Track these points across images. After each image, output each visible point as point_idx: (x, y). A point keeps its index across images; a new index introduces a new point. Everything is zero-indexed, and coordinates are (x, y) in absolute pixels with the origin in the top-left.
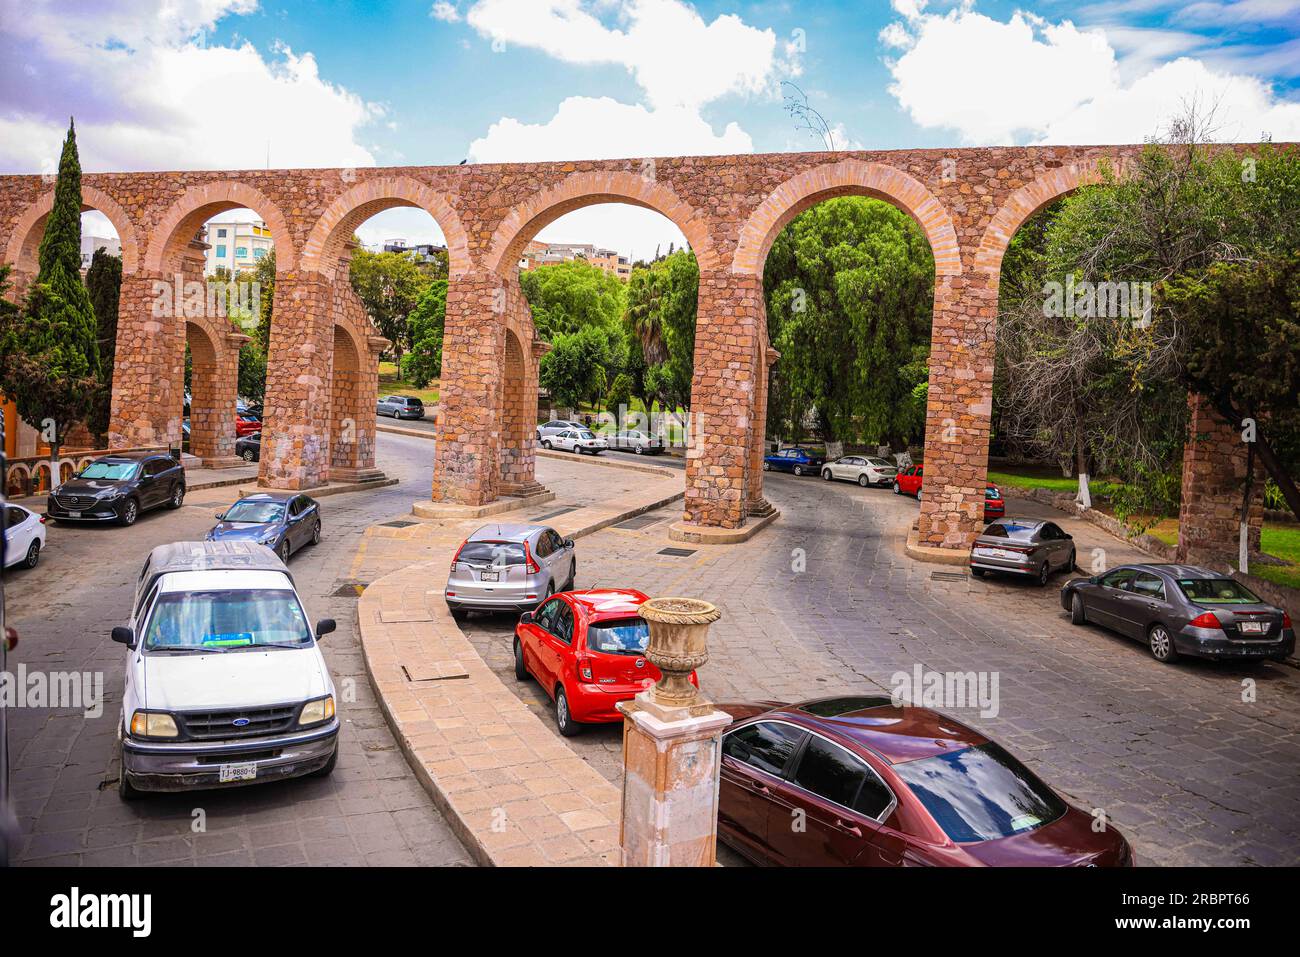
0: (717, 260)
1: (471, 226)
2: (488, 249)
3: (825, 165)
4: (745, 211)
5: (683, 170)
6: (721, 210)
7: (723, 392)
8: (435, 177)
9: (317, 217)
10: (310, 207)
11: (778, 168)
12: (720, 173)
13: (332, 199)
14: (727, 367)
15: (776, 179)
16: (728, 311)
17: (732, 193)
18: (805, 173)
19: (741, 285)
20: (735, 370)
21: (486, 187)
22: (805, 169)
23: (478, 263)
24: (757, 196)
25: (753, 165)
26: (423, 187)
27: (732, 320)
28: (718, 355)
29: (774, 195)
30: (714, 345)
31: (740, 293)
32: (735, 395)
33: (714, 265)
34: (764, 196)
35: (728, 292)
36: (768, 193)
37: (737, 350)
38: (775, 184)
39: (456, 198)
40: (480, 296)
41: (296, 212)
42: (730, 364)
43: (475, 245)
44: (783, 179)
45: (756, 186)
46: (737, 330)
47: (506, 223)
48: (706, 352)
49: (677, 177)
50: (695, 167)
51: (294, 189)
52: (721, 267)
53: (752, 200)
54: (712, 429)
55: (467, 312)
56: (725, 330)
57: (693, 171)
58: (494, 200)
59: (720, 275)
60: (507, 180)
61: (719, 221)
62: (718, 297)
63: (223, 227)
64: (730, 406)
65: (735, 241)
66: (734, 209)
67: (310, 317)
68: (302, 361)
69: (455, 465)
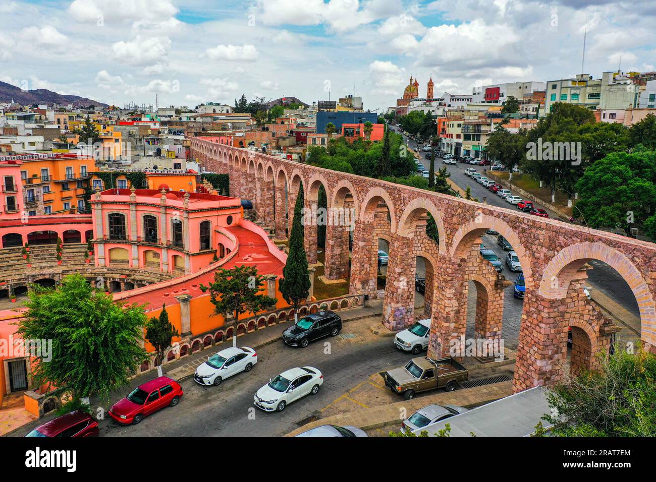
0: (532, 284)
1: (447, 230)
2: (451, 244)
3: (587, 242)
4: (548, 259)
5: (523, 226)
6: (537, 255)
7: (529, 362)
8: (437, 202)
9: (403, 211)
10: (401, 206)
11: (564, 237)
12: (538, 232)
13: (407, 204)
14: (532, 348)
15: (562, 244)
16: (535, 316)
17: (542, 246)
18: (576, 244)
19: (542, 303)
20: (535, 352)
21: (453, 213)
22: (577, 241)
23: (448, 250)
24: (553, 252)
25: (553, 232)
26: (434, 206)
27: (535, 322)
28: (529, 339)
29: (561, 254)
30: (527, 333)
31: (541, 307)
32: (534, 366)
33: (531, 286)
34: (556, 253)
35: (536, 305)
36: (558, 251)
37: (537, 340)
38: (562, 247)
39: (443, 214)
40: (447, 268)
41: (397, 207)
42: (533, 347)
43: (447, 241)
44: (567, 245)
45: (553, 245)
46: (537, 328)
47: (457, 233)
48: (524, 334)
49: (520, 229)
50: (528, 225)
51: (397, 196)
52: (534, 288)
53: (550, 253)
54: (523, 379)
55: (443, 274)
56: (533, 326)
57: (527, 227)
58: (455, 220)
59: (533, 293)
60: (459, 211)
61: (536, 261)
62: (532, 305)
63: (555, 83)
64: (532, 371)
65: (541, 276)
66: (542, 256)
67: (399, 257)
68: (396, 275)
69: (435, 345)
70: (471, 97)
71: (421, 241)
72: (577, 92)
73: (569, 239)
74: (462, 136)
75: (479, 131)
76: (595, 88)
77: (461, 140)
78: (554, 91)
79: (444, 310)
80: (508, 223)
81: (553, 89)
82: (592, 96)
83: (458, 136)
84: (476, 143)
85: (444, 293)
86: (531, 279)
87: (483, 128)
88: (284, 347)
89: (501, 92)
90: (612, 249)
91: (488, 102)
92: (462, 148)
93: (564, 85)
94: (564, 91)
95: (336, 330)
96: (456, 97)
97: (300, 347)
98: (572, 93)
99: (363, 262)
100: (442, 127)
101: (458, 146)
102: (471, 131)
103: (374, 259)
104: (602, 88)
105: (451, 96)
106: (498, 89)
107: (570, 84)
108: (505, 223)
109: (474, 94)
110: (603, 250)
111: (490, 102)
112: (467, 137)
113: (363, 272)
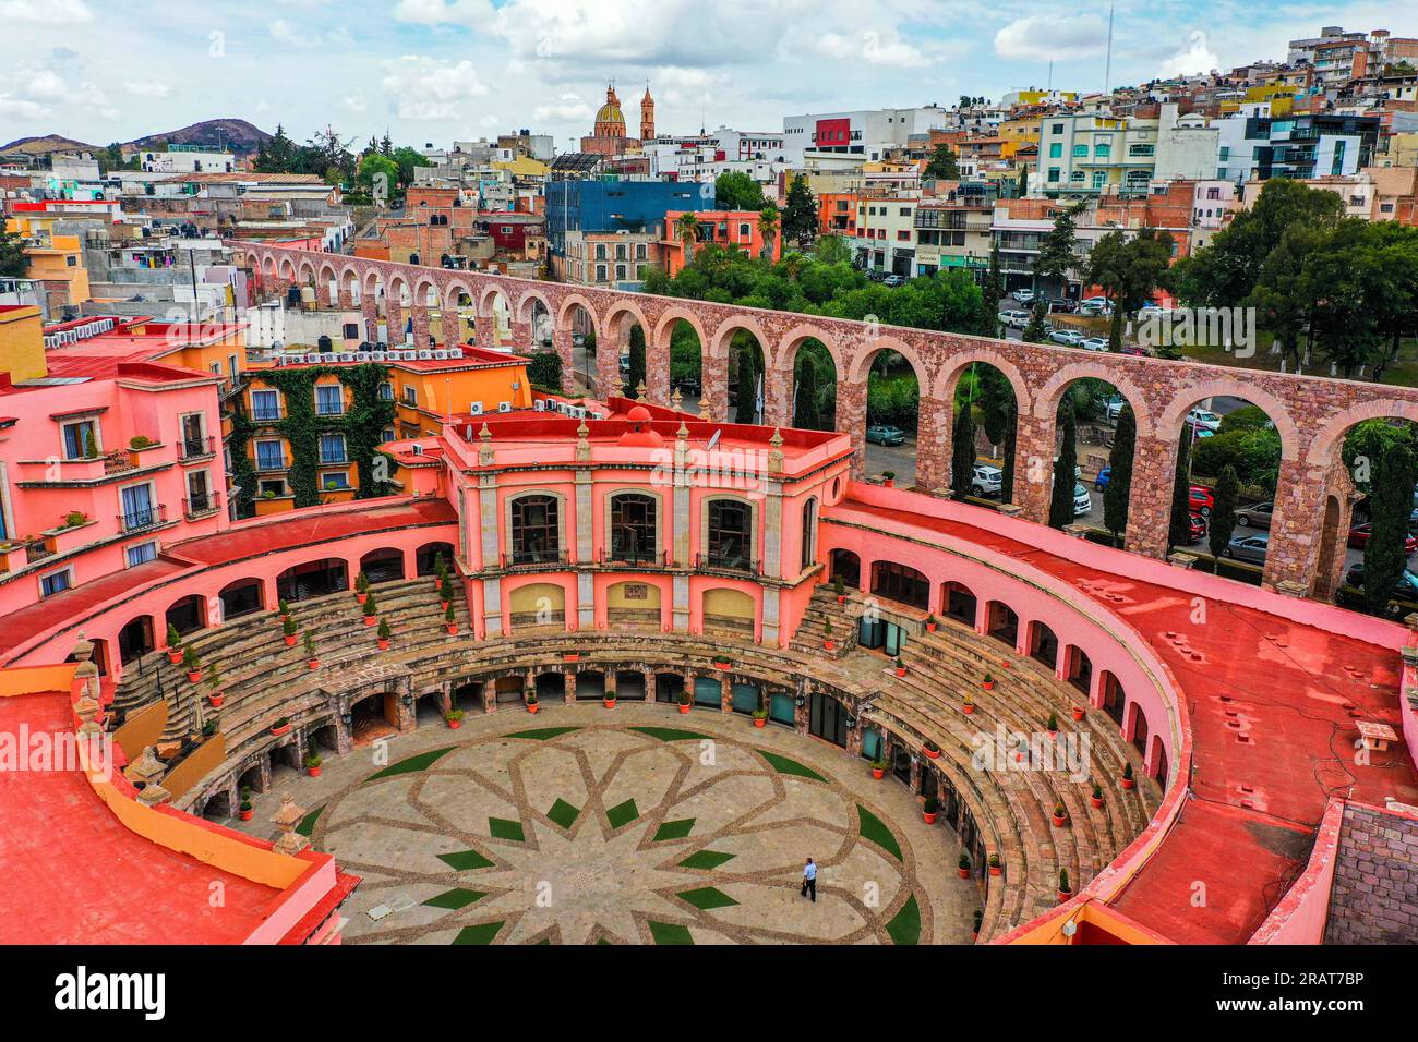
63: (1060, 121)
70: (781, 137)
72: (1107, 140)
74: (914, 236)
75: (961, 224)
76: (1143, 134)
78: (1058, 138)
81: (1054, 132)
82: (1138, 149)
83: (904, 235)
84: (953, 250)
89: (852, 128)
91: (822, 150)
92: (915, 261)
93: (1081, 125)
94: (1080, 139)
96: (749, 137)
98: (1099, 142)
100: (833, 210)
101: (903, 259)
102: (940, 224)
104: (1161, 133)
105: (742, 134)
106: (847, 122)
107: (1090, 123)
109: (788, 131)
111: (829, 150)
112: (926, 237)
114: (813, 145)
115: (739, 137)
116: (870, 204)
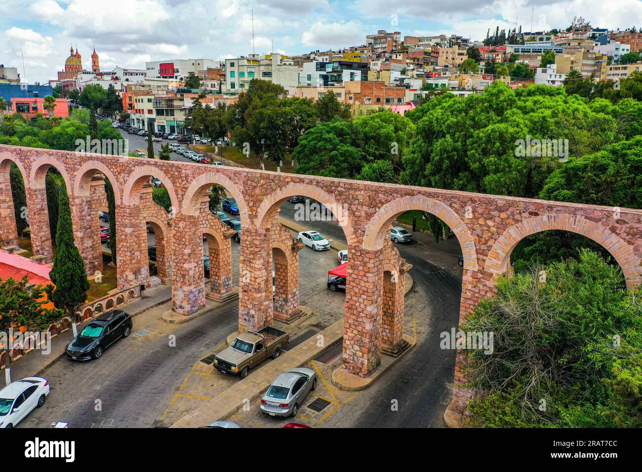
0: (356, 240)
1: (249, 203)
2: (256, 216)
3: (408, 197)
4: (369, 216)
5: (339, 189)
6: (357, 214)
7: (359, 309)
8: (232, 176)
9: (186, 188)
10: (183, 183)
11: (384, 195)
12: (357, 193)
13: (192, 180)
14: (360, 297)
15: (383, 201)
16: (361, 268)
17: (362, 205)
18: (397, 199)
19: (367, 255)
20: (364, 300)
21: (254, 184)
22: (397, 197)
23: (252, 223)
24: (374, 209)
25: (372, 191)
26: (228, 180)
27: (362, 273)
28: (356, 290)
29: (382, 210)
30: (355, 285)
31: (366, 260)
32: (365, 312)
33: (354, 243)
34: (377, 210)
35: (360, 259)
36: (379, 208)
37: (365, 289)
38: (383, 204)
39: (242, 188)
40: (254, 240)
41: (178, 185)
42: (362, 296)
43: (250, 213)
44: (387, 201)
45: (374, 203)
46: (365, 279)
47: (262, 205)
48: (351, 287)
49: (337, 192)
50: (345, 188)
51: (176, 173)
52: (357, 244)
53: (371, 210)
54: (354, 327)
55: (249, 246)
56: (360, 277)
57: (344, 190)
58: (257, 191)
59: (357, 248)
60: (262, 182)
61: (356, 219)
62: (357, 259)
63: (232, 61)
64: (362, 317)
65: (364, 232)
66: (363, 214)
67: (186, 237)
68: (185, 257)
69: (247, 318)
70: (145, 72)
71: (205, 218)
72: (253, 70)
73: (390, 196)
74: (154, 112)
75: (172, 106)
76: (267, 67)
77: (154, 116)
78: (232, 69)
79: (255, 281)
80: (322, 188)
81: (231, 66)
82: (265, 74)
83: (150, 112)
84: (170, 118)
85: (251, 265)
86: (354, 236)
87: (176, 103)
88: (72, 365)
89: (175, 67)
90: (431, 199)
91: (163, 77)
92: (156, 124)
93: (241, 63)
94: (241, 69)
95: (128, 330)
96: (129, 71)
97: (94, 358)
98: (249, 71)
99: (133, 250)
100: (128, 101)
101: (151, 122)
102: (163, 106)
103: (143, 245)
104: (273, 67)
105: (124, 70)
106: (172, 65)
107: (245, 62)
108: (319, 189)
109: (148, 69)
110: (423, 202)
111: (166, 77)
112: (160, 112)
113: (134, 261)
114: (159, 75)
115: (123, 72)
116: (140, 98)
